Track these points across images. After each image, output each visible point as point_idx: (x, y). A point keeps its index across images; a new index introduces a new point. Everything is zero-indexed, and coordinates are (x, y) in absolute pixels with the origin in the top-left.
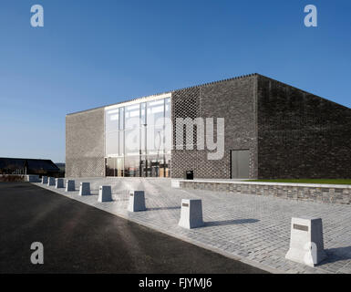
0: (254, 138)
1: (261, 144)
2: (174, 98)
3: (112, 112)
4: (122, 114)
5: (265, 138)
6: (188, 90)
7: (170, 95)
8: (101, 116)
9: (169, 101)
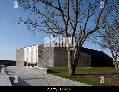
0: (53, 57)
1: (55, 58)
2: (38, 46)
3: (26, 49)
4: (28, 50)
5: (56, 57)
6: (41, 45)
7: (37, 46)
8: (24, 50)
9: (37, 47)
